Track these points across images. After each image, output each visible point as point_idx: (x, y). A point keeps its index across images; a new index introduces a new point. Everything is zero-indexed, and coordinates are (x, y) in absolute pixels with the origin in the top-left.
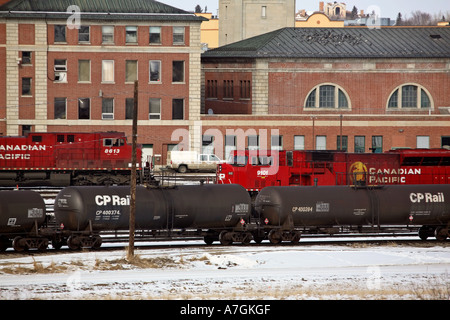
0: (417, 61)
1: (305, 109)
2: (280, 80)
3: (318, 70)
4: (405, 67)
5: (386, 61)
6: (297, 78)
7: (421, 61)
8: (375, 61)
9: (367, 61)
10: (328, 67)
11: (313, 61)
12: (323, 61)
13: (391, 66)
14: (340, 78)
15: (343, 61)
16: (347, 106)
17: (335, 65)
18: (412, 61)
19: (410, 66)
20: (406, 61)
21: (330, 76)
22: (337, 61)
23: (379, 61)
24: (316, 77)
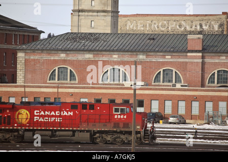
0: (119, 53)
1: (48, 81)
2: (33, 63)
3: (56, 58)
4: (112, 57)
5: (99, 53)
6: (43, 63)
7: (122, 53)
8: (92, 53)
9: (87, 52)
10: (63, 56)
11: (53, 52)
12: (60, 52)
13: (103, 56)
14: (71, 63)
15: (72, 52)
16: (75, 80)
17: (67, 55)
18: (116, 53)
19: (115, 56)
20: (112, 53)
21: (64, 61)
22: (68, 52)
23: (95, 53)
24: (56, 62)
